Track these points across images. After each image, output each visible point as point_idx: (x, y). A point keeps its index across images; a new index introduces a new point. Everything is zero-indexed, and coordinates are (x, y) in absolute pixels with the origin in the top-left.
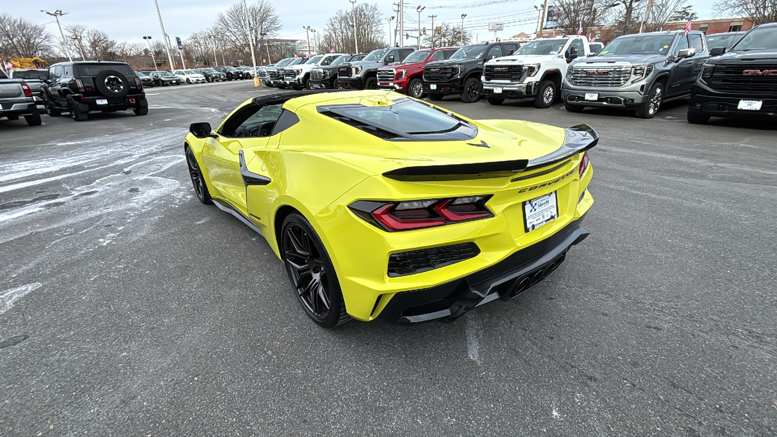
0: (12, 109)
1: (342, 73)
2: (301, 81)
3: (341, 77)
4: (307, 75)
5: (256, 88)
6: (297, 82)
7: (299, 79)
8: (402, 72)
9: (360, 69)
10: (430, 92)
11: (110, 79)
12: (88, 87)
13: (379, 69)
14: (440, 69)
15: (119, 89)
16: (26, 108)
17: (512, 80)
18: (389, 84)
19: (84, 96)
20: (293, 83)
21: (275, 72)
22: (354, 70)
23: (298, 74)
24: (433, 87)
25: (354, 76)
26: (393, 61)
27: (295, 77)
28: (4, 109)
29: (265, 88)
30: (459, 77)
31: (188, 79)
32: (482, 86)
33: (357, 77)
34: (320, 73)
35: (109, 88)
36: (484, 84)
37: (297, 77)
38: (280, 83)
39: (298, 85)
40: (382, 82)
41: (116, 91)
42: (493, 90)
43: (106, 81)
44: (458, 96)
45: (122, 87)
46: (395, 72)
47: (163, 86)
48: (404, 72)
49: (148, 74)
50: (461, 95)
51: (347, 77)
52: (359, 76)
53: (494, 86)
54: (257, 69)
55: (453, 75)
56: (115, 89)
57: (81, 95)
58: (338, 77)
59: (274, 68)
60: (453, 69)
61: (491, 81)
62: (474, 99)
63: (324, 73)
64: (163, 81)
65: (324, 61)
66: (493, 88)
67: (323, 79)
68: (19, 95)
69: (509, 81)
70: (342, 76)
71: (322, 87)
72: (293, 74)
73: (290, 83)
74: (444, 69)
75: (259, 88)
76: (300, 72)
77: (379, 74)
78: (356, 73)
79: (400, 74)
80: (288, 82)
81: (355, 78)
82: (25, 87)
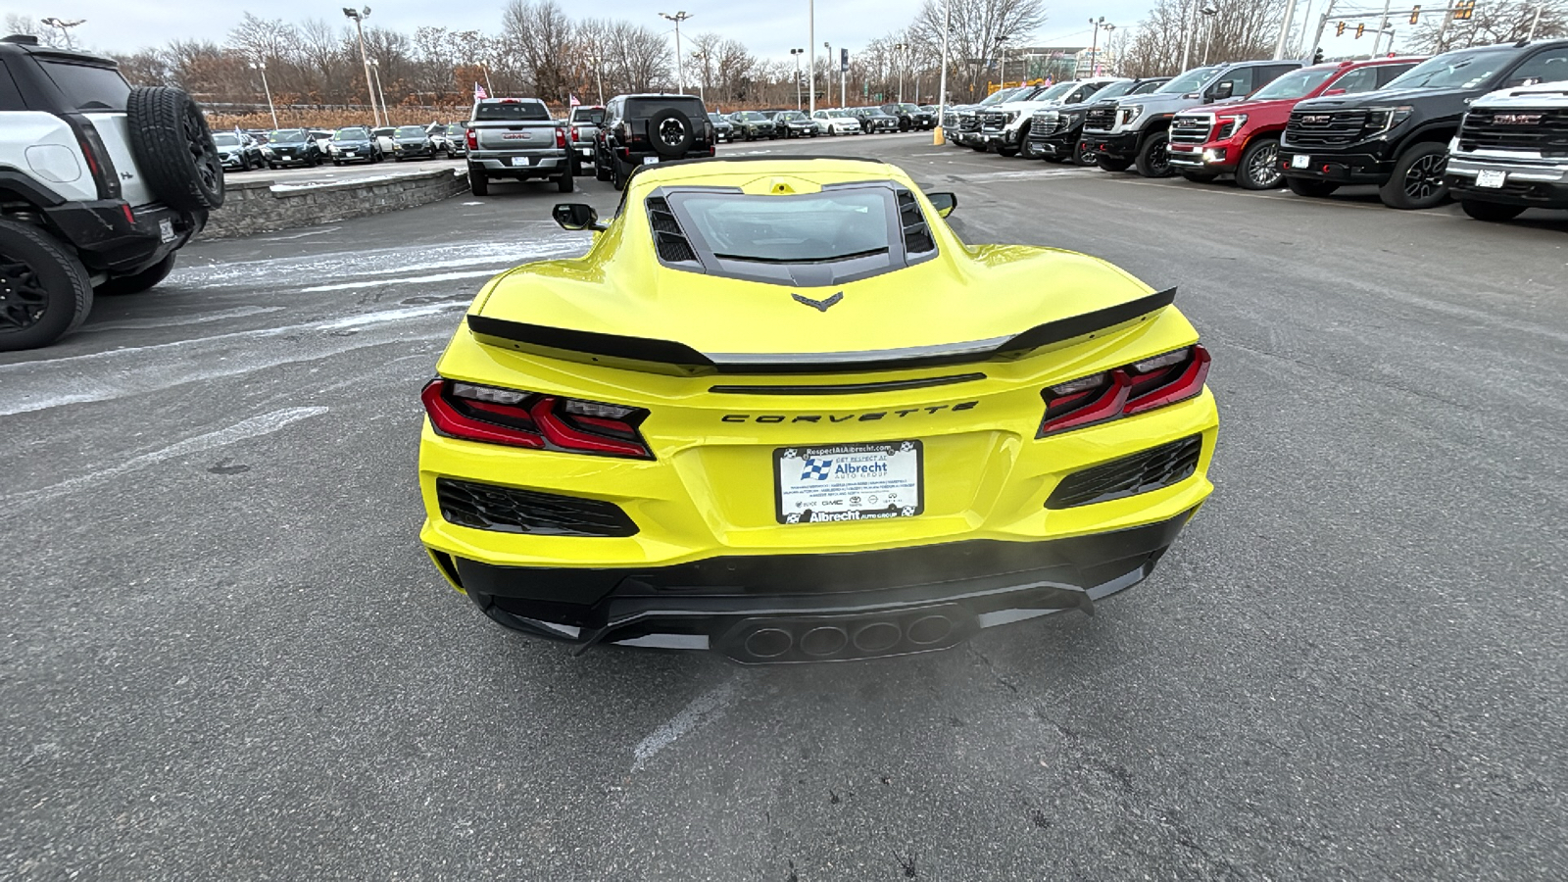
0: (539, 166)
1: (1095, 122)
2: (1012, 137)
3: (1090, 130)
4: (1027, 125)
5: (933, 149)
6: (1003, 138)
7: (1009, 132)
8: (1232, 123)
9: (1135, 114)
10: (1290, 173)
11: (668, 124)
12: (639, 136)
13: (1179, 114)
14: (1332, 115)
15: (677, 141)
16: (555, 165)
17: (1547, 151)
18: (1191, 149)
19: (630, 150)
20: (995, 139)
21: (970, 117)
22: (1120, 115)
23: (1009, 122)
24: (1301, 161)
25: (1118, 128)
26: (1229, 95)
27: (1002, 127)
28: (530, 164)
29: (949, 149)
30: (1383, 138)
31: (831, 127)
32: (1445, 164)
33: (1124, 132)
34: (1051, 119)
35: (663, 138)
36: (1452, 160)
37: (1007, 127)
38: (975, 139)
39: (1006, 145)
40: (1179, 144)
41: (673, 143)
42: (1473, 179)
43: (662, 127)
44: (1373, 189)
45: (681, 138)
46: (1213, 121)
47: (790, 137)
48: (1238, 121)
49: (770, 116)
50: (1380, 187)
51: (1101, 131)
52: (1129, 127)
53: (1479, 168)
54: (944, 108)
55: (1365, 132)
56: (672, 141)
57: (627, 148)
58: (1084, 129)
59: (970, 110)
60: (1369, 116)
61: (1478, 153)
62: (1424, 199)
63: (1061, 119)
64: (790, 130)
65: (1075, 93)
66: (1476, 172)
67: (1055, 132)
68: (549, 145)
69: (1536, 155)
70: (1092, 127)
71: (1050, 149)
72: (1001, 121)
73: (991, 140)
74: (1341, 117)
75: (942, 147)
76: (1016, 117)
77: (1175, 126)
78: (1125, 122)
79: (1224, 128)
80: (987, 139)
81: (1120, 131)
82: (559, 134)
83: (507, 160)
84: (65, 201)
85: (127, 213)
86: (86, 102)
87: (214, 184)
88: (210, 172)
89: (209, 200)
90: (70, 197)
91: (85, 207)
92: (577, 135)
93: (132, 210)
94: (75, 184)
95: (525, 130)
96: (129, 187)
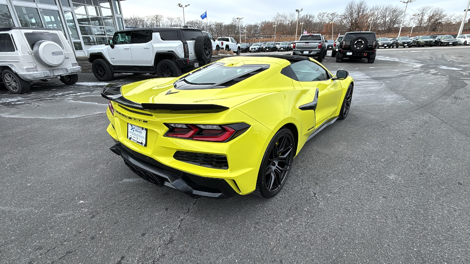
0: (311, 54)
11: (358, 42)
12: (347, 45)
16: (316, 54)
28: (309, 53)
31: (466, 42)
43: (355, 42)
45: (362, 46)
47: (441, 46)
49: (434, 37)
57: (342, 49)
64: (442, 43)
68: (316, 48)
82: (320, 44)
83: (302, 52)
84: (179, 58)
85: (188, 60)
86: (191, 38)
87: (209, 56)
88: (208, 53)
89: (205, 59)
90: (180, 57)
91: (182, 59)
92: (336, 44)
93: (189, 61)
94: (181, 54)
95: (310, 43)
96: (191, 56)
